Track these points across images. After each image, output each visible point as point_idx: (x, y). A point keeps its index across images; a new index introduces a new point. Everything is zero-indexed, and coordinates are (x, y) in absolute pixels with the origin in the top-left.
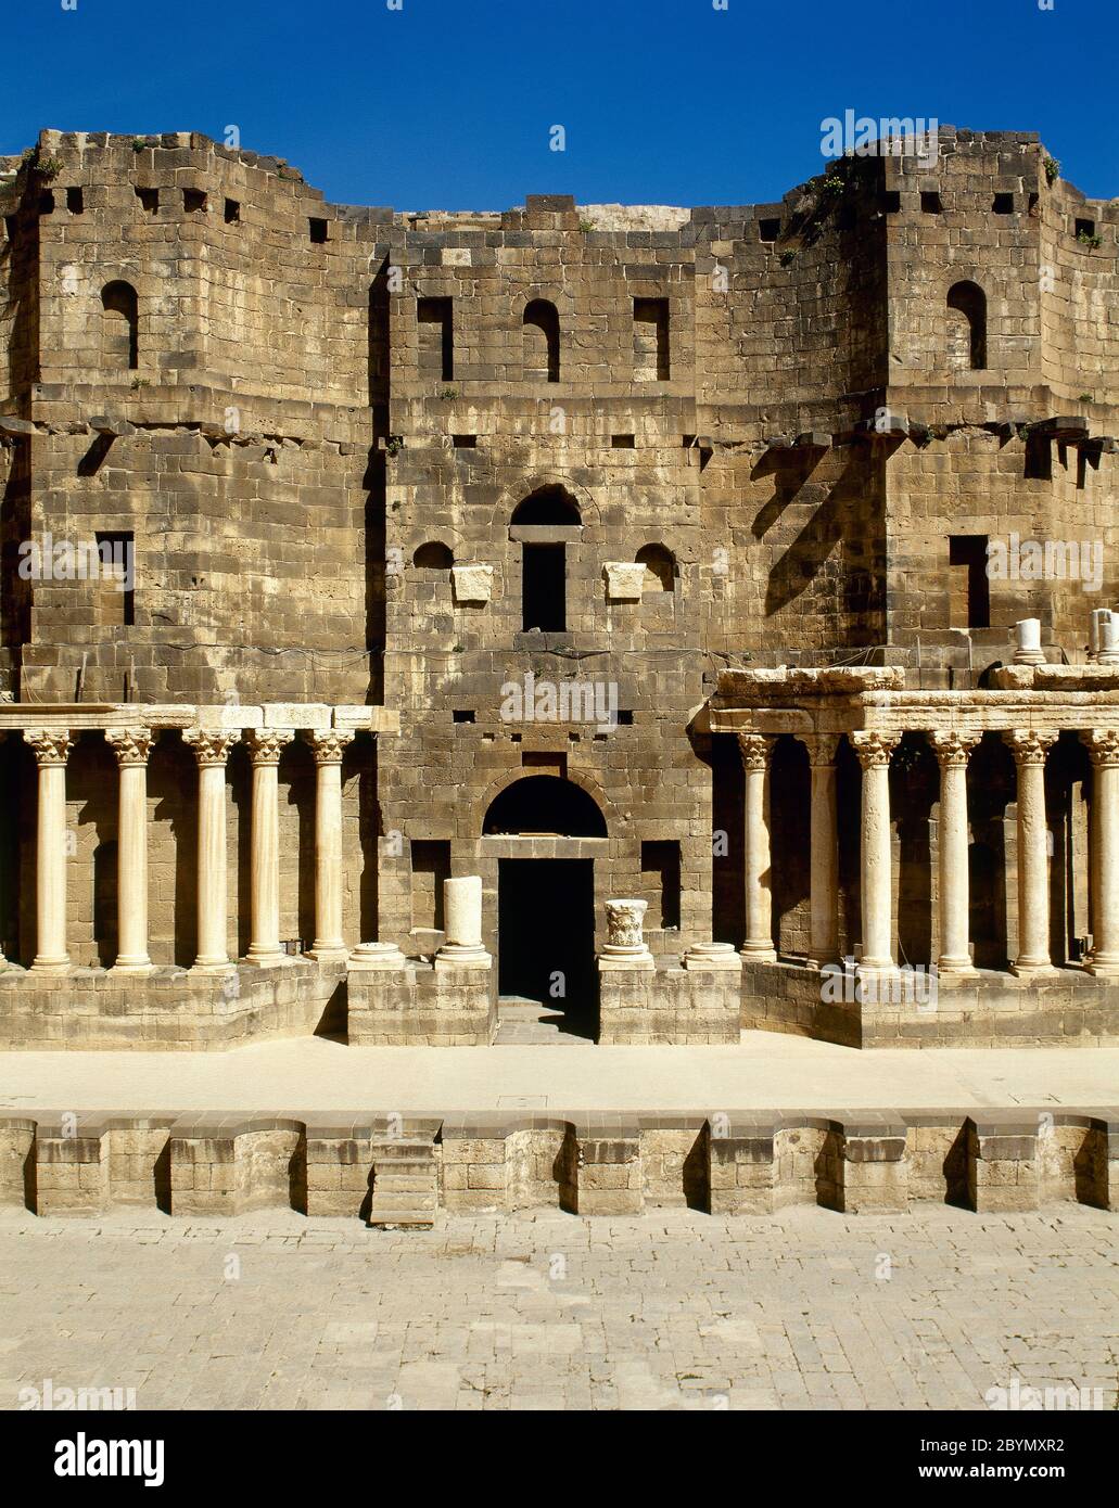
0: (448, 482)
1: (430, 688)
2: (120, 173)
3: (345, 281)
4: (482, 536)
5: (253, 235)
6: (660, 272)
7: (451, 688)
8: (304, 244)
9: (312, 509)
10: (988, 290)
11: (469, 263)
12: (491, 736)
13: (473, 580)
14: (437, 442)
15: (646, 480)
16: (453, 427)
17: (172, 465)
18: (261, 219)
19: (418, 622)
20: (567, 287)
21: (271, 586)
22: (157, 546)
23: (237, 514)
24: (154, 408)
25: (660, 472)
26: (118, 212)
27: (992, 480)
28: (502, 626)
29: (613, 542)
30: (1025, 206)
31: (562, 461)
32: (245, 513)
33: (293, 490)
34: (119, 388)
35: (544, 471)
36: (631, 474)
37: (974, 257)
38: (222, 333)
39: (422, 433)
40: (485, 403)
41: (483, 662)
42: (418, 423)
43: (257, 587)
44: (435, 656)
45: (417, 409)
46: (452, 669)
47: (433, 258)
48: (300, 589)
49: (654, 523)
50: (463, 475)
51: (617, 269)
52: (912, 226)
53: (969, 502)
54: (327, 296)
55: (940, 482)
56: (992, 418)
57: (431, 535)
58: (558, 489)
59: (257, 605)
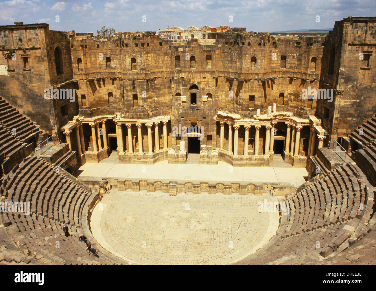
0: (180, 84)
1: (178, 114)
2: (133, 41)
3: (165, 52)
4: (185, 92)
5: (151, 47)
6: (210, 51)
7: (181, 114)
8: (159, 47)
9: (161, 87)
10: (257, 58)
11: (182, 50)
12: (186, 120)
13: (184, 98)
14: (178, 78)
15: (208, 84)
16: (180, 76)
17: (142, 85)
18: (152, 44)
19: (176, 104)
20: (196, 54)
21: (156, 99)
22: (141, 96)
23: (151, 90)
24: (139, 77)
25: (210, 82)
26: (133, 47)
27: (256, 87)
28: (187, 105)
29: (203, 92)
30: (263, 45)
31: (196, 81)
32: (152, 90)
33: (158, 85)
34: (134, 74)
35: (193, 82)
36: (206, 83)
37: (255, 53)
38: (148, 64)
39: (176, 77)
40: (185, 72)
41: (185, 110)
42: (176, 75)
43: (154, 100)
44: (179, 109)
45: (175, 73)
46: (181, 111)
47: (177, 50)
48: (160, 99)
49: (209, 90)
50: (182, 83)
51: (204, 51)
52: (246, 48)
53: (252, 90)
54: (163, 54)
55: (248, 87)
56: (256, 78)
57: (178, 92)
58: (195, 85)
59: (154, 102)
